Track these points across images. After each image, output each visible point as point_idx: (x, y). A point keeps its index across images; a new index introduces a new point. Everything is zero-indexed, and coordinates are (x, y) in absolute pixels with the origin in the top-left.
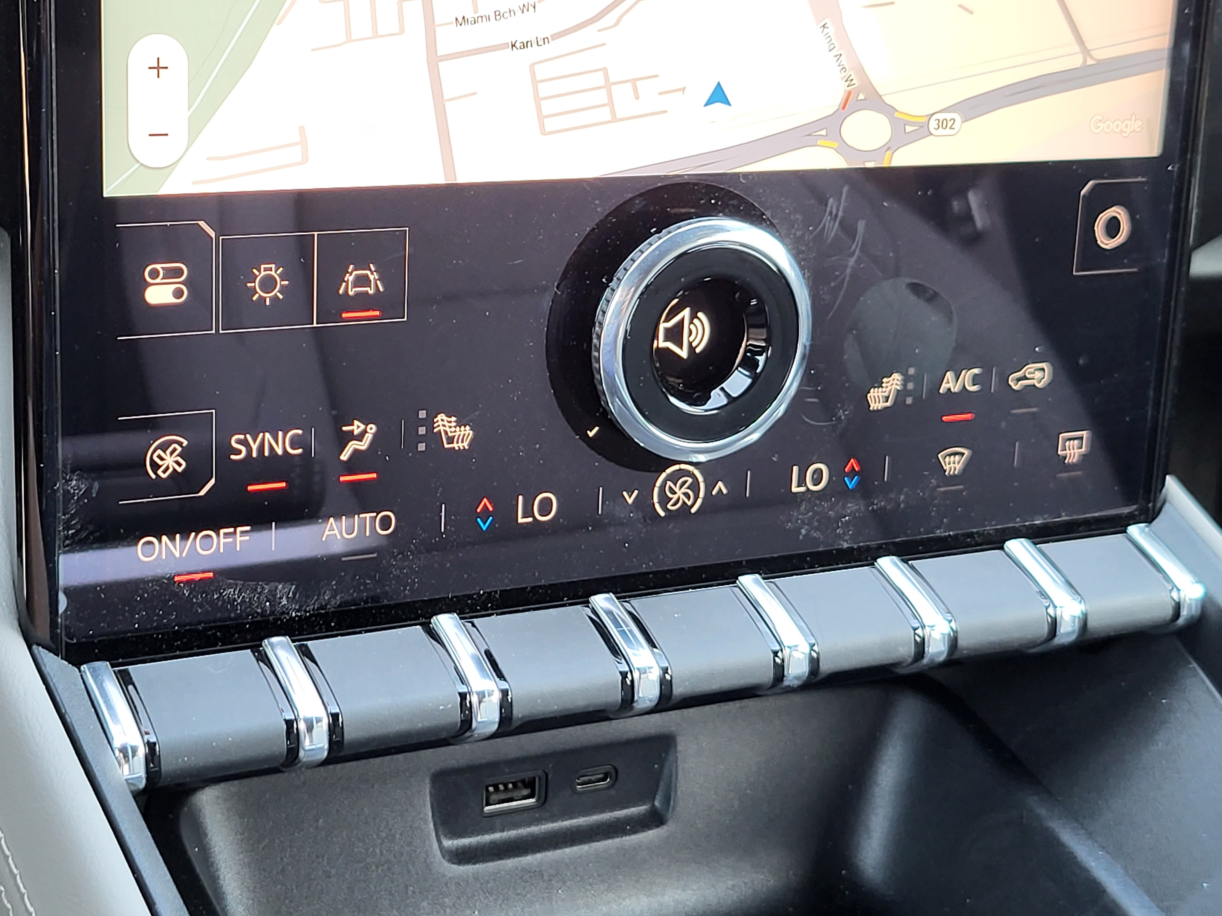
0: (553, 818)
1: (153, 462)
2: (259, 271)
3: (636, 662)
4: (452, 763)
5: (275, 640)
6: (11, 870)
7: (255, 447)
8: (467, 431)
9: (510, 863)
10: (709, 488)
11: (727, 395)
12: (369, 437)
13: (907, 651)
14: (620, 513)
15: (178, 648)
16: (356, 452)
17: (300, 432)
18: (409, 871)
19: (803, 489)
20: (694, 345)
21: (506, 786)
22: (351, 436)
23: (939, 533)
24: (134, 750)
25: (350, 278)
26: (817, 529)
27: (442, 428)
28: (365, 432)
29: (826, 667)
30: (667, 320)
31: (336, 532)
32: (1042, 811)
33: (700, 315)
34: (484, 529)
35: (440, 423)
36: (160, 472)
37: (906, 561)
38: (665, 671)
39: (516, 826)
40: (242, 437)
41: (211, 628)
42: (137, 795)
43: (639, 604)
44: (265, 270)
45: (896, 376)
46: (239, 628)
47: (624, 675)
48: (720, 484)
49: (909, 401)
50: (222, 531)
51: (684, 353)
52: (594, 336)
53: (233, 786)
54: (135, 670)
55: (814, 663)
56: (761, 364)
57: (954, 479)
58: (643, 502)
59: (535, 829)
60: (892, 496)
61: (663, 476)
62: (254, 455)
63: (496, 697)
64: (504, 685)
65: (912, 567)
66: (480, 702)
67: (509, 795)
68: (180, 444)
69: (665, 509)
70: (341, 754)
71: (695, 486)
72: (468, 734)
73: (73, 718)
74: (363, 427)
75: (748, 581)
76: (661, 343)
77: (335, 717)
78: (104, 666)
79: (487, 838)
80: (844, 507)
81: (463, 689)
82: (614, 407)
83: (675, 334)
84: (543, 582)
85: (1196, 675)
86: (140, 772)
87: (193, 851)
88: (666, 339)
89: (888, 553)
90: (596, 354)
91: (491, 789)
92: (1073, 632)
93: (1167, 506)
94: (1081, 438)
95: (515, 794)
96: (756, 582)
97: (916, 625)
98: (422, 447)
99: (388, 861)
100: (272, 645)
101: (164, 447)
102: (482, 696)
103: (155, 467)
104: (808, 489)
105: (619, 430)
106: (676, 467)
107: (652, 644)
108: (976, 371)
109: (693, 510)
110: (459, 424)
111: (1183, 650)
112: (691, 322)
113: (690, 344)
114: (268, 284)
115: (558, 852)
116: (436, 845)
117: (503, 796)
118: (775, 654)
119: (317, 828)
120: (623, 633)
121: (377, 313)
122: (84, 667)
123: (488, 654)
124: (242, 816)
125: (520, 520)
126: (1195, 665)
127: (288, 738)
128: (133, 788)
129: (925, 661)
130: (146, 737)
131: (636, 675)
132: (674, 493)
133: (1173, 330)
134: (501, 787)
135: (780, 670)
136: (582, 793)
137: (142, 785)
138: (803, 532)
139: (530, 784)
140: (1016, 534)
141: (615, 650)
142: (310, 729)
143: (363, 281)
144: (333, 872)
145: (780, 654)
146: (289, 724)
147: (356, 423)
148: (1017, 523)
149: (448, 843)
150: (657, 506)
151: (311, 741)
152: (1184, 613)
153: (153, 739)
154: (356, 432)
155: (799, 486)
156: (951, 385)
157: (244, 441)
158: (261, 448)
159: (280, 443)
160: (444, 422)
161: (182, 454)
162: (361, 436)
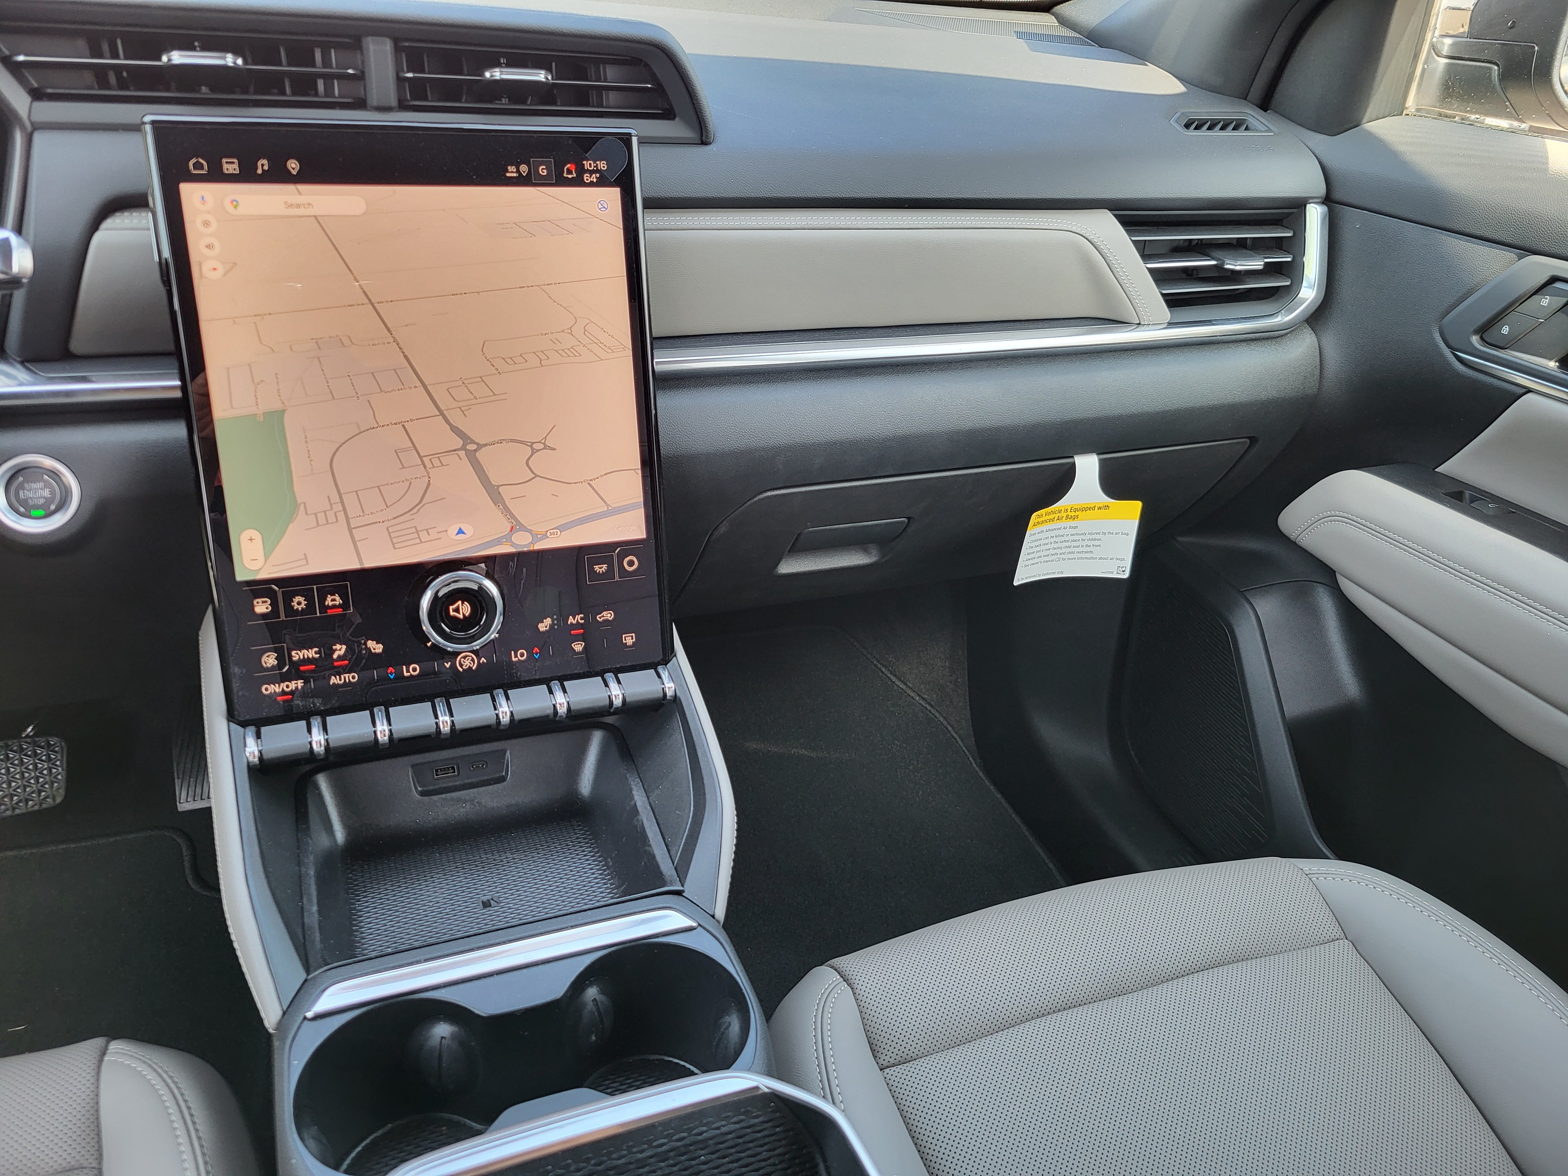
0: (462, 780)
2: (295, 599)
3: (442, 719)
4: (420, 761)
5: (313, 717)
7: (301, 655)
8: (380, 647)
9: (445, 795)
10: (478, 660)
12: (343, 650)
14: (445, 670)
15: (280, 721)
16: (339, 655)
17: (317, 649)
19: (517, 659)
21: (444, 769)
22: (336, 650)
23: (576, 671)
24: (254, 752)
25: (329, 600)
26: (525, 673)
29: (517, 718)
31: (335, 681)
33: (466, 603)
34: (392, 678)
35: (369, 644)
36: (267, 665)
37: (561, 682)
38: (452, 721)
39: (447, 783)
40: (296, 652)
44: (298, 599)
45: (548, 619)
46: (301, 713)
47: (436, 723)
48: (482, 658)
49: (556, 627)
51: (461, 616)
52: (420, 612)
55: (512, 716)
57: (580, 653)
58: (453, 666)
59: (454, 784)
60: (555, 660)
61: (459, 658)
62: (302, 658)
63: (387, 732)
64: (390, 728)
66: (381, 733)
67: (445, 772)
68: (274, 655)
69: (462, 668)
70: (332, 752)
72: (378, 744)
74: (340, 647)
75: (496, 691)
76: (452, 613)
77: (326, 740)
78: (252, 728)
79: (431, 788)
80: (535, 665)
81: (375, 729)
86: (256, 759)
89: (555, 679)
90: (419, 618)
91: (438, 770)
92: (620, 702)
94: (632, 636)
95: (448, 771)
96: (499, 691)
97: (554, 702)
98: (364, 652)
100: (312, 719)
101: (268, 657)
102: (381, 731)
103: (265, 663)
104: (519, 659)
106: (464, 654)
107: (451, 713)
108: (582, 615)
109: (476, 668)
110: (377, 644)
112: (462, 606)
113: (463, 613)
114: (299, 603)
115: (465, 791)
116: (415, 790)
117: (443, 772)
120: (441, 710)
121: (341, 610)
125: (405, 674)
127: (310, 747)
129: (559, 715)
130: (259, 748)
132: (465, 663)
136: (474, 771)
138: (520, 673)
139: (453, 768)
140: (609, 670)
142: (317, 744)
143: (334, 600)
146: (310, 742)
147: (338, 646)
148: (609, 667)
149: (419, 789)
150: (459, 667)
151: (317, 748)
152: (668, 694)
154: (338, 649)
155: (515, 658)
156: (572, 621)
157: (297, 654)
158: (304, 656)
159: (312, 653)
160: (371, 644)
161: (275, 659)
162: (340, 650)
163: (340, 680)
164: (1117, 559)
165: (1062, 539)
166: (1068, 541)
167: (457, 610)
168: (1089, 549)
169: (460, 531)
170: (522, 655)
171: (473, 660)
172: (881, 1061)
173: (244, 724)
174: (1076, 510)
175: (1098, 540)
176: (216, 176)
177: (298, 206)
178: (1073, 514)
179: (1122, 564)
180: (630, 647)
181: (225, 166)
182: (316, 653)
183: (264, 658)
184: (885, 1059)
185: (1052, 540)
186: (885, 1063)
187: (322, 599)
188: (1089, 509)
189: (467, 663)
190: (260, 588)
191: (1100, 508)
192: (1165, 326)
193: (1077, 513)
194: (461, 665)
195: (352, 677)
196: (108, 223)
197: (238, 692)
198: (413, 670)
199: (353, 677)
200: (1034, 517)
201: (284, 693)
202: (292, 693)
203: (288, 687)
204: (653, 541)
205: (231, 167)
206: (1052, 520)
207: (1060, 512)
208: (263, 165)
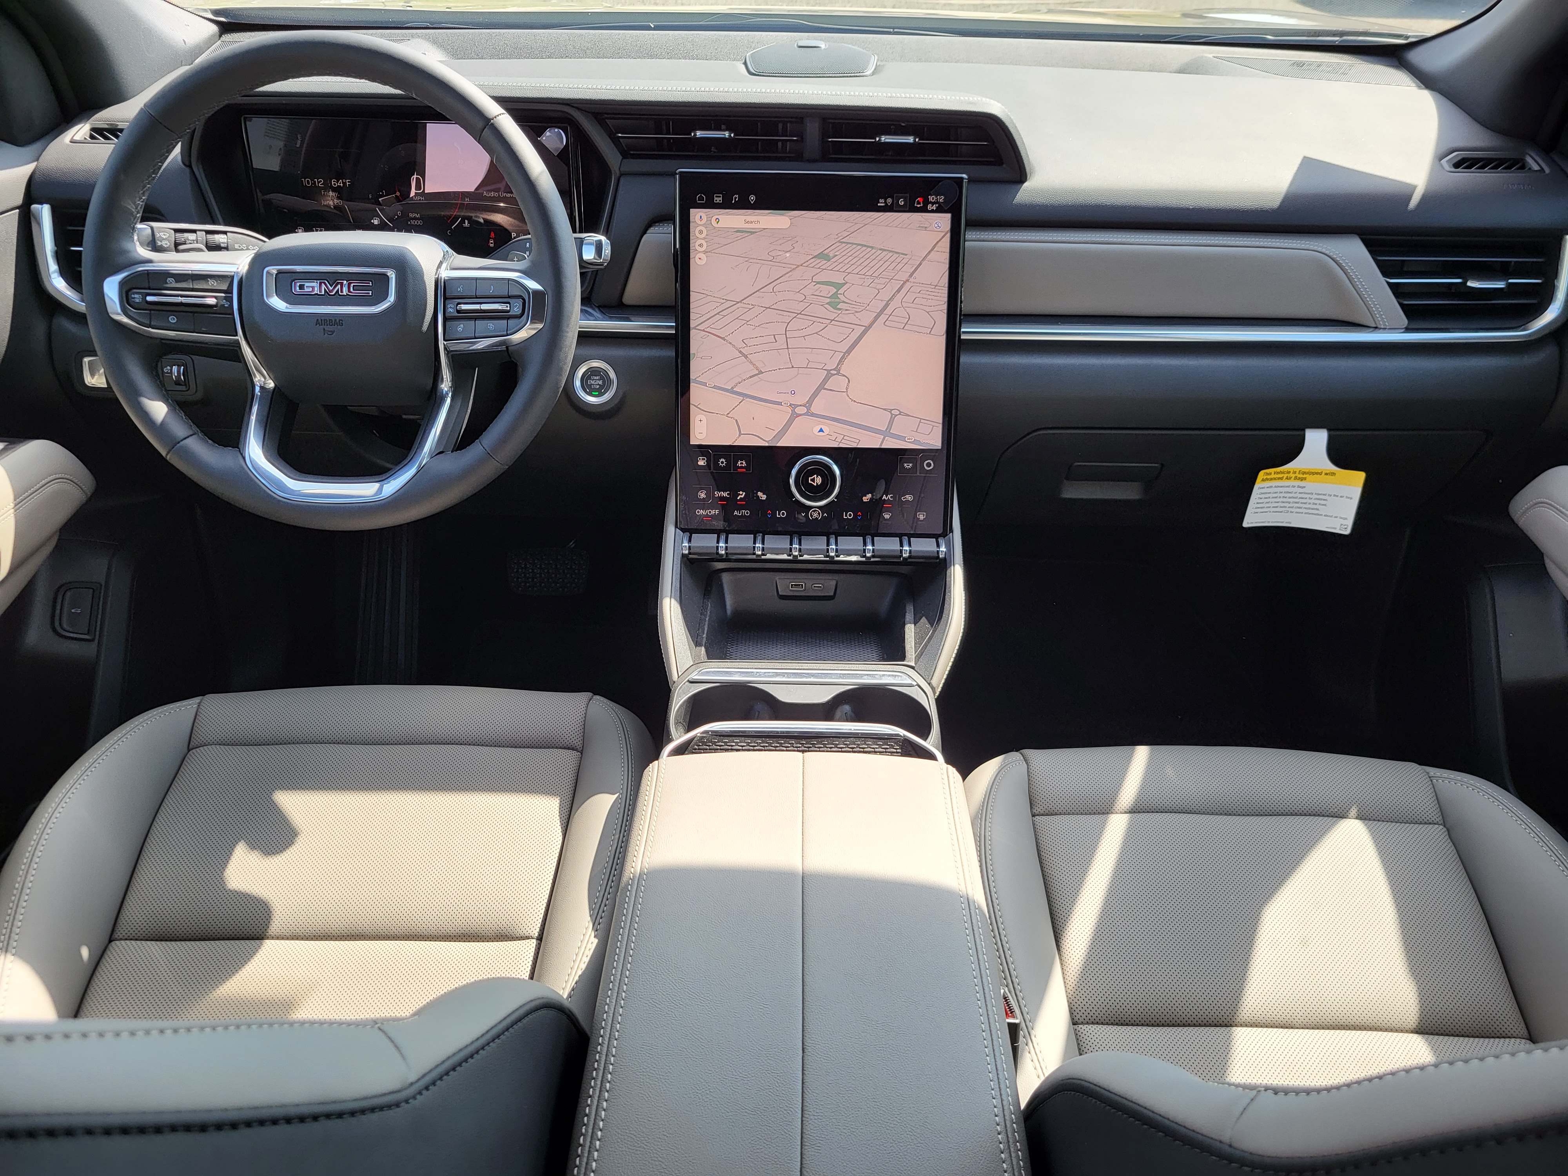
2: (720, 460)
8: (765, 496)
13: (861, 552)
25: (740, 463)
30: (811, 477)
33: (819, 477)
34: (770, 517)
44: (722, 460)
45: (870, 494)
49: (874, 500)
51: (814, 484)
61: (811, 511)
63: (761, 548)
64: (763, 546)
74: (742, 493)
76: (810, 481)
77: (727, 547)
80: (857, 523)
92: (907, 555)
97: (864, 547)
98: (755, 498)
101: (702, 492)
102: (758, 547)
106: (814, 509)
108: (892, 495)
109: (818, 519)
110: (763, 494)
112: (817, 478)
114: (722, 463)
121: (745, 470)
125: (778, 516)
127: (717, 549)
142: (721, 548)
143: (742, 463)
147: (740, 492)
150: (810, 517)
151: (721, 551)
152: (941, 555)
157: (718, 493)
158: (721, 495)
159: (726, 494)
160: (760, 494)
161: (705, 494)
162: (742, 495)
163: (740, 513)
164: (1341, 518)
165: (1291, 495)
166: (1296, 498)
167: (813, 480)
168: (1315, 507)
169: (821, 430)
170: (850, 515)
171: (819, 514)
172: (1034, 811)
173: (684, 530)
174: (1304, 473)
175: (1324, 500)
176: (710, 205)
177: (752, 222)
178: (1301, 476)
179: (1344, 522)
180: (921, 521)
181: (715, 199)
182: (728, 494)
183: (699, 493)
184: (1037, 810)
185: (1282, 495)
186: (1037, 813)
187: (736, 462)
188: (1317, 473)
189: (815, 515)
190: (703, 450)
191: (1326, 474)
192: (1403, 331)
193: (1305, 476)
194: (812, 516)
195: (746, 513)
196: (651, 230)
198: (782, 514)
200: (1262, 474)
201: (707, 516)
202: (711, 516)
203: (710, 512)
204: (945, 452)
205: (718, 199)
206: (1281, 479)
207: (1289, 472)
208: (736, 198)
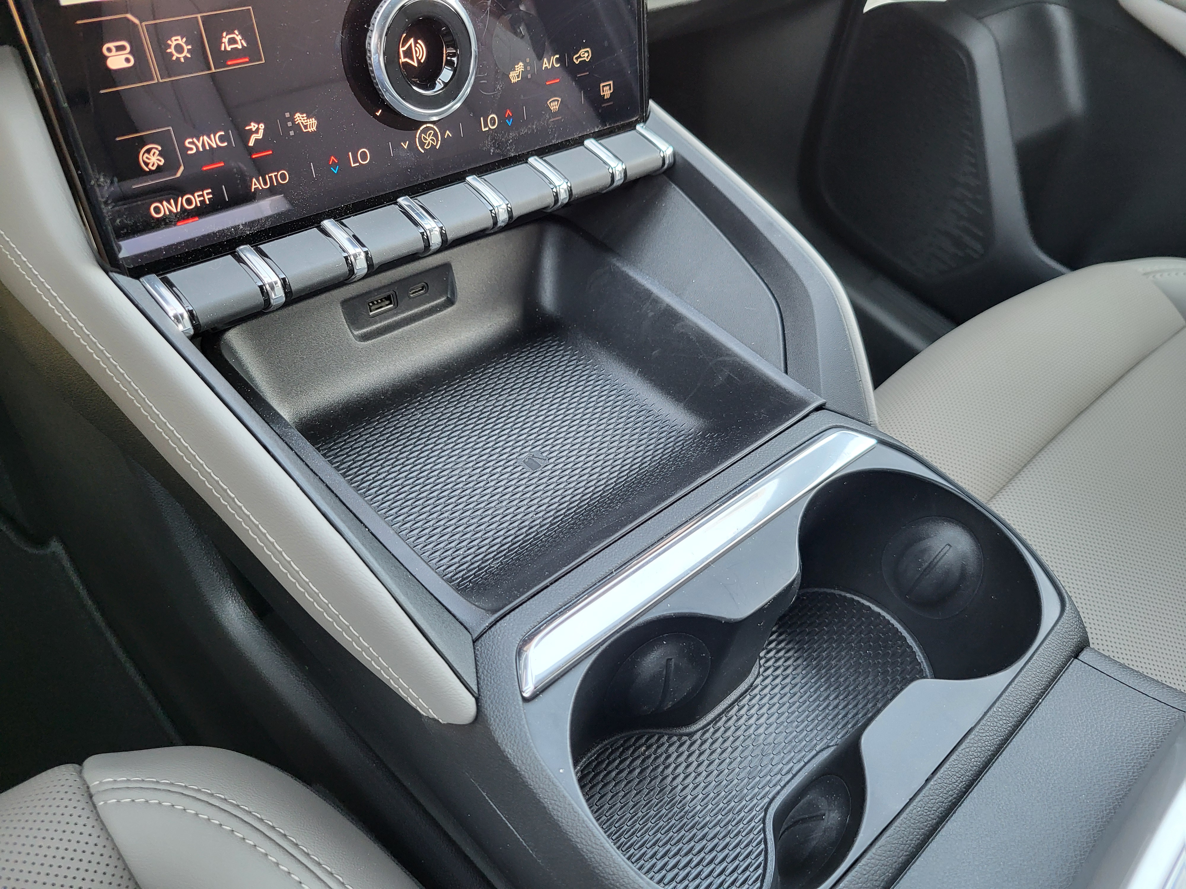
0: (403, 312)
1: (145, 163)
2: (171, 41)
3: (427, 227)
4: (349, 296)
5: (242, 247)
6: (134, 388)
7: (200, 145)
8: (313, 121)
9: (388, 336)
10: (443, 135)
11: (443, 82)
12: (261, 132)
13: (551, 200)
14: (402, 154)
15: (191, 261)
16: (257, 140)
17: (223, 133)
18: (341, 349)
19: (487, 129)
20: (420, 58)
21: (377, 301)
22: (251, 132)
23: (554, 142)
24: (182, 316)
25: (225, 40)
26: (497, 148)
27: (299, 121)
28: (258, 129)
29: (516, 214)
30: (403, 46)
31: (258, 186)
32: (619, 264)
33: (419, 41)
34: (336, 172)
35: (298, 118)
36: (150, 166)
37: (541, 158)
38: (441, 228)
39: (386, 319)
40: (191, 140)
41: (206, 247)
42: (192, 339)
43: (423, 199)
44: (176, 40)
45: (521, 64)
46: (221, 244)
47: (422, 234)
48: (448, 132)
49: (529, 76)
50: (196, 194)
51: (415, 64)
52: (368, 58)
53: (244, 326)
54: (171, 276)
55: (510, 212)
56: (456, 62)
57: (555, 114)
58: (412, 146)
59: (395, 318)
60: (529, 126)
61: (419, 131)
62: (201, 149)
63: (363, 256)
64: (365, 249)
65: (545, 161)
66: (355, 260)
67: (380, 305)
68: (157, 149)
69: (424, 149)
70: (293, 298)
71: (436, 135)
72: (353, 277)
73: (142, 305)
74: (257, 126)
75: (469, 179)
76: (403, 60)
77: (284, 280)
78: (153, 277)
79: (374, 327)
80: (509, 135)
81: (346, 255)
82: (387, 97)
83: (408, 53)
84: (372, 196)
85: (675, 190)
86: (189, 326)
87: (232, 361)
88: (405, 57)
89: (532, 155)
90: (371, 68)
91: (371, 304)
92: (621, 179)
93: (651, 114)
94: (610, 85)
95: (383, 304)
96: (474, 179)
97: (552, 186)
98: (292, 133)
99: (330, 347)
100: (241, 250)
101: (148, 151)
102: (355, 256)
103: (147, 164)
104: (490, 128)
105: (392, 109)
106: (425, 126)
107: (433, 217)
108: (558, 56)
109: (437, 147)
110: (308, 117)
111: (668, 180)
112: (416, 46)
113: (417, 58)
114: (179, 49)
115: (409, 326)
116: (351, 335)
117: (377, 306)
118: (491, 211)
119: (291, 338)
120: (417, 214)
121: (247, 60)
122: (142, 279)
123: (354, 236)
124: (252, 340)
125: (353, 165)
126: (674, 186)
127: (263, 296)
128: (188, 335)
129: (559, 204)
130: (187, 309)
131: (428, 232)
132: (427, 140)
133: (644, 24)
134: (375, 302)
135: (495, 219)
136: (415, 297)
137: (192, 332)
138: (492, 151)
139: (388, 298)
140: (588, 137)
141: (416, 224)
142: (272, 288)
143: (232, 41)
144: (305, 357)
145: (493, 211)
146: (261, 287)
147: (252, 124)
148: (588, 132)
149: (356, 333)
150: (419, 148)
151: (275, 295)
152: (667, 162)
153: (191, 308)
154: (254, 129)
155: (485, 127)
156: (547, 65)
157: (193, 143)
158: (203, 145)
159: (213, 141)
160: (300, 118)
161: (160, 155)
162: (257, 131)
163: (265, 183)
182: (221, 139)
187: (216, 42)
197: (113, 220)
199: (283, 177)
203: (189, 202)
